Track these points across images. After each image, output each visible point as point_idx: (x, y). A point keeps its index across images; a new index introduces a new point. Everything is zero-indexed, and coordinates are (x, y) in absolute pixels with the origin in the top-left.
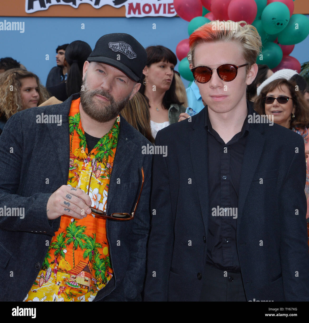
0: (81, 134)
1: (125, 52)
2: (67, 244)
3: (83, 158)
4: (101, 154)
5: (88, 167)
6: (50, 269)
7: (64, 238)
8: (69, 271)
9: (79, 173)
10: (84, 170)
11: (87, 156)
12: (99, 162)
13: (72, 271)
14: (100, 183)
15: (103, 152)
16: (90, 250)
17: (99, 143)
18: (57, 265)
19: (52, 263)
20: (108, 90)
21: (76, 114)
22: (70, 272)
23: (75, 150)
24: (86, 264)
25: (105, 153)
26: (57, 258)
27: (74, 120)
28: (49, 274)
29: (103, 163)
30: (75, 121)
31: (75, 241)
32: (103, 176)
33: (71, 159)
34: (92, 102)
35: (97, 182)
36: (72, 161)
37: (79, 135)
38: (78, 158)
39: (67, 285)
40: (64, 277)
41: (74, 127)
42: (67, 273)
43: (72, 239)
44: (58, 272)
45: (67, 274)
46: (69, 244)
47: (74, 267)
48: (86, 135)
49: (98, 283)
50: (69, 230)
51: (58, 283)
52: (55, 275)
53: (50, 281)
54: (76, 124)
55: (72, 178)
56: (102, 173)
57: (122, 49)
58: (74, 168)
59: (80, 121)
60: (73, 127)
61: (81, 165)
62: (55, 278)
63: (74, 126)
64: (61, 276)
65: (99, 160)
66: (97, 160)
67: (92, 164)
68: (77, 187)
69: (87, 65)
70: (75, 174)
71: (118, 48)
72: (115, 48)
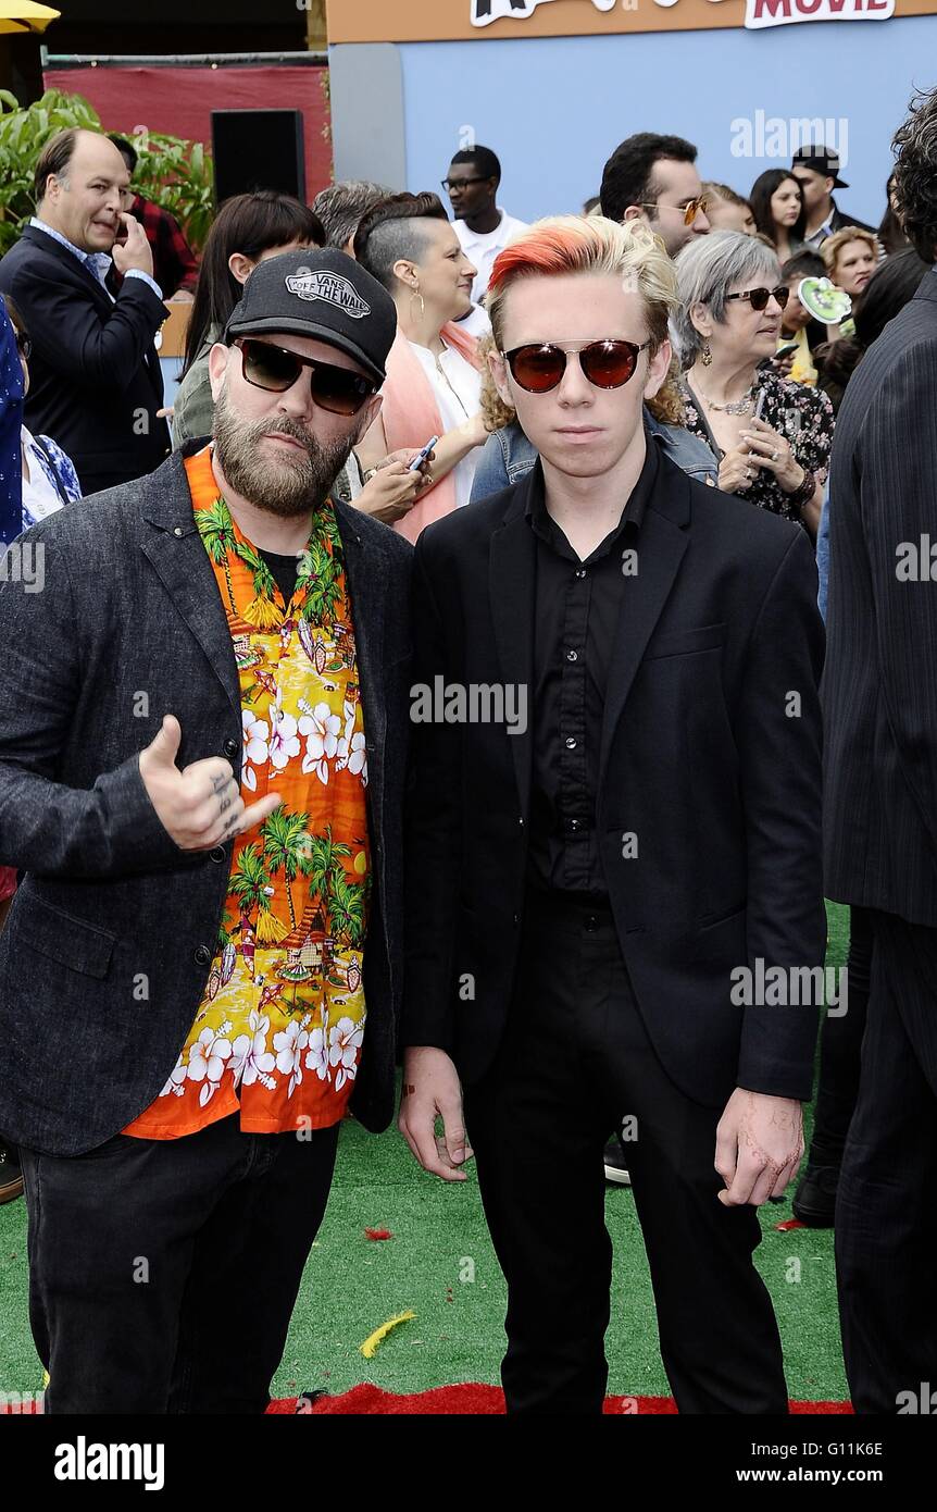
0: (250, 557)
1: (338, 298)
2: (272, 872)
3: (275, 623)
4: (316, 603)
5: (292, 645)
6: (230, 949)
7: (259, 859)
8: (283, 942)
9: (270, 670)
10: (284, 659)
11: (284, 615)
12: (317, 626)
13: (291, 938)
14: (330, 688)
15: (319, 593)
16: (321, 872)
18: (250, 933)
19: (236, 930)
20: (302, 417)
21: (216, 503)
22: (284, 945)
23: (248, 607)
24: (316, 911)
25: (325, 596)
26: (247, 917)
27: (217, 521)
28: (229, 961)
29: (326, 629)
30: (219, 526)
31: (289, 857)
32: (334, 666)
33: (235, 638)
34: (256, 459)
35: (321, 684)
36: (244, 640)
37: (247, 562)
38: (262, 627)
39: (283, 978)
40: (272, 961)
41: (222, 541)
42: (278, 948)
43: (281, 855)
44: (256, 951)
45: (280, 951)
46: (276, 868)
47: (295, 929)
48: (264, 555)
49: (339, 947)
50: (269, 833)
51: (258, 979)
52: (248, 960)
53: (234, 980)
54: (223, 531)
55: (249, 691)
56: (330, 656)
57: (326, 291)
58: (254, 661)
59: (232, 521)
60: (219, 541)
61: (269, 643)
62: (248, 967)
63: (222, 538)
64: (267, 957)
65: (316, 620)
66: (310, 621)
67: (300, 636)
68: (272, 709)
69: (220, 356)
70: (259, 675)
71: (316, 290)
72: (307, 289)
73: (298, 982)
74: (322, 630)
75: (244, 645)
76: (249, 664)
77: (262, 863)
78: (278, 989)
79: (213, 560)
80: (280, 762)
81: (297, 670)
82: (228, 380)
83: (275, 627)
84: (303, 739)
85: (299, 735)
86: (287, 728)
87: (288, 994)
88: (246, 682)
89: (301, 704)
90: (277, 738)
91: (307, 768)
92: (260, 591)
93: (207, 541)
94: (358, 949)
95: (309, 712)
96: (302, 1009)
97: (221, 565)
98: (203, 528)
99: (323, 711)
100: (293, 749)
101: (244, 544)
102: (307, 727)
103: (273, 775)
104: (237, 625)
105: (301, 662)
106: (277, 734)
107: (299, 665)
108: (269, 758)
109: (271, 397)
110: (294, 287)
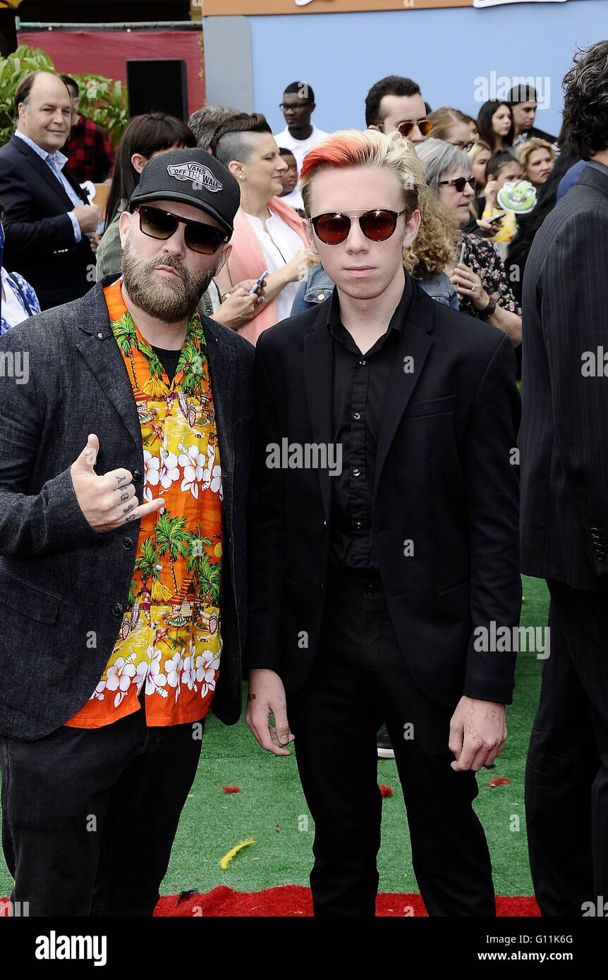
0: (147, 351)
2: (161, 555)
3: (163, 394)
4: (190, 381)
5: (174, 409)
6: (136, 606)
7: (153, 547)
8: (169, 601)
9: (160, 424)
11: (169, 389)
12: (190, 396)
13: (175, 598)
14: (199, 436)
15: (191, 376)
17: (182, 360)
18: (148, 595)
19: (140, 594)
20: (179, 256)
21: (124, 316)
22: (170, 603)
23: (146, 384)
24: (190, 581)
25: (194, 377)
26: (145, 584)
27: (125, 327)
28: (136, 614)
29: (196, 398)
30: (127, 331)
31: (172, 545)
32: (201, 422)
33: (138, 403)
34: (149, 283)
35: (193, 433)
36: (144, 405)
37: (144, 355)
38: (155, 396)
39: (169, 624)
40: (162, 613)
41: (128, 341)
42: (166, 605)
43: (167, 544)
44: (151, 607)
45: (167, 607)
46: (164, 553)
47: (177, 592)
48: (156, 350)
49: (204, 605)
50: (159, 530)
51: (153, 625)
52: (147, 613)
53: (138, 626)
54: (130, 334)
55: (148, 437)
56: (199, 415)
57: (193, 175)
58: (150, 419)
59: (135, 327)
60: (126, 341)
61: (159, 407)
62: (147, 618)
63: (128, 339)
64: (158, 612)
65: (190, 392)
66: (186, 392)
67: (179, 402)
68: (162, 450)
69: (126, 220)
70: (154, 428)
71: (187, 174)
72: (181, 173)
73: (179, 627)
74: (194, 399)
75: (144, 408)
76: (147, 420)
77: (155, 550)
78: (166, 631)
79: (123, 353)
80: (166, 484)
81: (176, 424)
82: (131, 234)
83: (163, 397)
84: (181, 469)
85: (178, 467)
86: (171, 462)
87: (173, 635)
88: (145, 432)
89: (180, 446)
90: (165, 469)
91: (184, 488)
92: (153, 373)
93: (119, 341)
94: (216, 606)
95: (185, 452)
96: (181, 645)
97: (128, 356)
98: (117, 332)
99: (194, 451)
100: (174, 475)
101: (143, 343)
102: (184, 462)
103: (162, 492)
104: (139, 395)
105: (180, 419)
106: (164, 466)
107: (178, 421)
108: (160, 481)
109: (159, 243)
110: (173, 172)
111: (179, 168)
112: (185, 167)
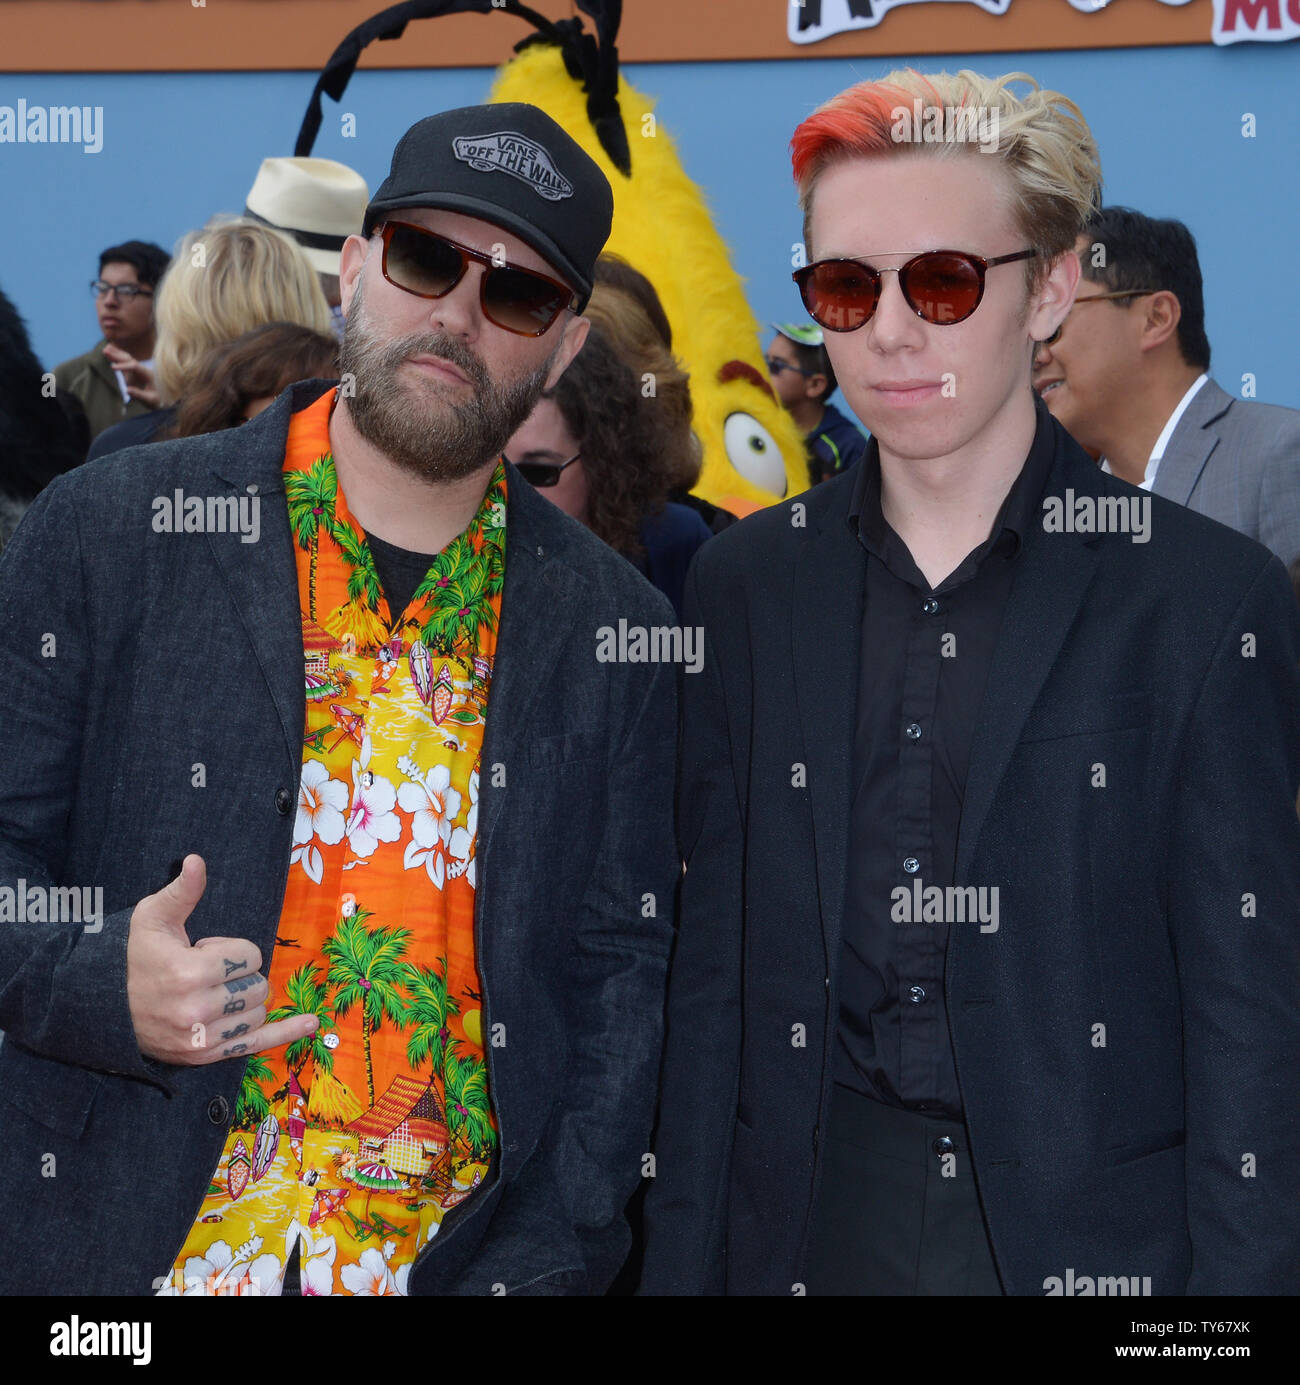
0: (350, 543)
1: (527, 171)
2: (337, 1012)
3: (373, 641)
4: (445, 623)
5: (396, 677)
6: (270, 1124)
7: (319, 987)
8: (353, 1124)
9: (358, 709)
10: (380, 695)
11: (389, 633)
12: (442, 654)
13: (367, 1119)
14: (453, 745)
15: (452, 610)
16: (432, 1029)
17: (433, 574)
18: (301, 1102)
19: (280, 1096)
20: (465, 335)
21: (318, 462)
22: (356, 1128)
23: (333, 613)
24: (423, 1088)
25: (461, 614)
26: (296, 1075)
27: (313, 486)
28: (267, 1143)
29: (459, 660)
30: (316, 493)
31: (371, 994)
32: (463, 715)
33: (308, 654)
35: (439, 738)
36: (321, 658)
37: (343, 549)
38: (351, 644)
39: (349, 1180)
40: (333, 1150)
41: (316, 515)
42: (345, 1131)
43: (355, 988)
44: (307, 1132)
45: (348, 1137)
46: (345, 1008)
47: (373, 1105)
48: (373, 543)
49: (455, 1161)
50: (337, 952)
51: (307, 1177)
52: (295, 1143)
53: (274, 1173)
54: (322, 503)
55: (322, 733)
56: (458, 700)
57: (509, 161)
58: (331, 691)
59: (338, 489)
60: (311, 516)
61: (360, 669)
62: (295, 1155)
63: (317, 512)
64: (321, 1146)
65: (440, 646)
66: (431, 645)
67: (412, 666)
68: (355, 766)
69: (356, 253)
70: (338, 713)
71: (495, 157)
72: (482, 156)
73: (373, 1192)
74: (451, 663)
75: (321, 665)
76: (324, 693)
77: (323, 996)
78: (342, 1194)
79: (297, 541)
80: (363, 846)
81: (399, 713)
82: (363, 285)
83: (372, 648)
84: (406, 819)
85: (397, 810)
86: (379, 796)
87: (357, 1206)
88: (316, 720)
89: (404, 764)
90: (361, 812)
91: (411, 862)
92: (357, 593)
93: (294, 515)
94: (482, 1161)
95: (419, 778)
96: (380, 1233)
97: (306, 548)
98: (294, 493)
99: (439, 776)
100: (388, 829)
101: (346, 525)
102: (413, 799)
103: (350, 866)
104: (315, 635)
105: (408, 702)
106: (361, 805)
107: (404, 707)
108: (346, 839)
109: (426, 305)
110: (464, 152)
111: (478, 144)
112: (491, 143)
